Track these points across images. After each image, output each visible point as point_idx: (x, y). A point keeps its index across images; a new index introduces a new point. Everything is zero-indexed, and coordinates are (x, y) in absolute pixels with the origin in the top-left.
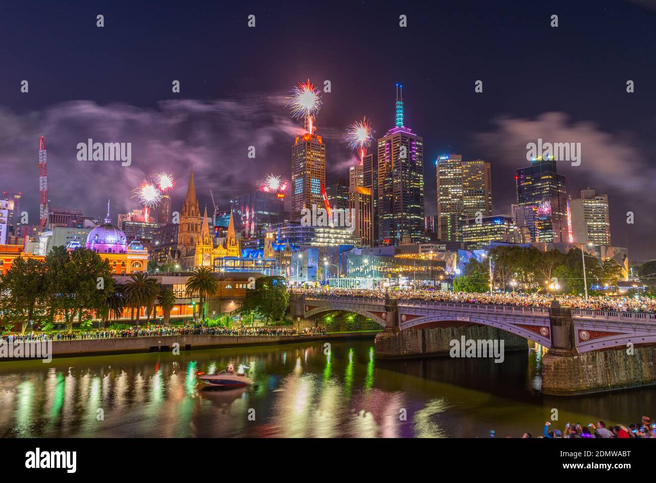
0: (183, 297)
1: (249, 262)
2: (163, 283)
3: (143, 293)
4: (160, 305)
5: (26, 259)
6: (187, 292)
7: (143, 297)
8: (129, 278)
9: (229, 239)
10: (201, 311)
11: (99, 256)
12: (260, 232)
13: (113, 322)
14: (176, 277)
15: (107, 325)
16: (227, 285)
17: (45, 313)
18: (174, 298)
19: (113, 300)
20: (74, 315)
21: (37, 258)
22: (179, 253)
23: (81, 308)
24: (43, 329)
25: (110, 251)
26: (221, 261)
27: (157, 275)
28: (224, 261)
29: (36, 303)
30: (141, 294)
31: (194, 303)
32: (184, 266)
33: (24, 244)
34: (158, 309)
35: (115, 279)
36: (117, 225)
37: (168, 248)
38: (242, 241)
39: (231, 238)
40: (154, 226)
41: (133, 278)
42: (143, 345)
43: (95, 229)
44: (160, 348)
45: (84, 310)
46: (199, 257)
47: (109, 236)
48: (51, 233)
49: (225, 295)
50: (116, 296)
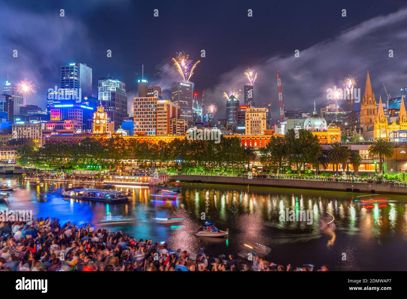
0: (367, 158)
2: (352, 149)
3: (339, 155)
4: (351, 163)
5: (276, 136)
6: (370, 155)
7: (340, 158)
8: (330, 146)
9: (401, 117)
10: (381, 168)
11: (311, 133)
13: (322, 172)
14: (361, 145)
15: (319, 173)
16: (402, 150)
17: (287, 165)
18: (360, 159)
19: (321, 159)
20: (301, 166)
21: (281, 136)
22: (362, 129)
23: (305, 163)
24: (286, 173)
25: (317, 130)
26: (395, 134)
27: (348, 144)
28: (398, 133)
29: (282, 159)
30: (338, 155)
31: (375, 163)
32: (366, 138)
33: (274, 129)
34: (350, 165)
35: (322, 147)
36: (320, 115)
37: (354, 127)
39: (403, 117)
40: (343, 113)
41: (332, 146)
42: (342, 187)
43: (308, 118)
44: (353, 190)
45: (306, 164)
46: (377, 131)
47: (317, 122)
48: (286, 123)
49: (400, 158)
50: (323, 157)
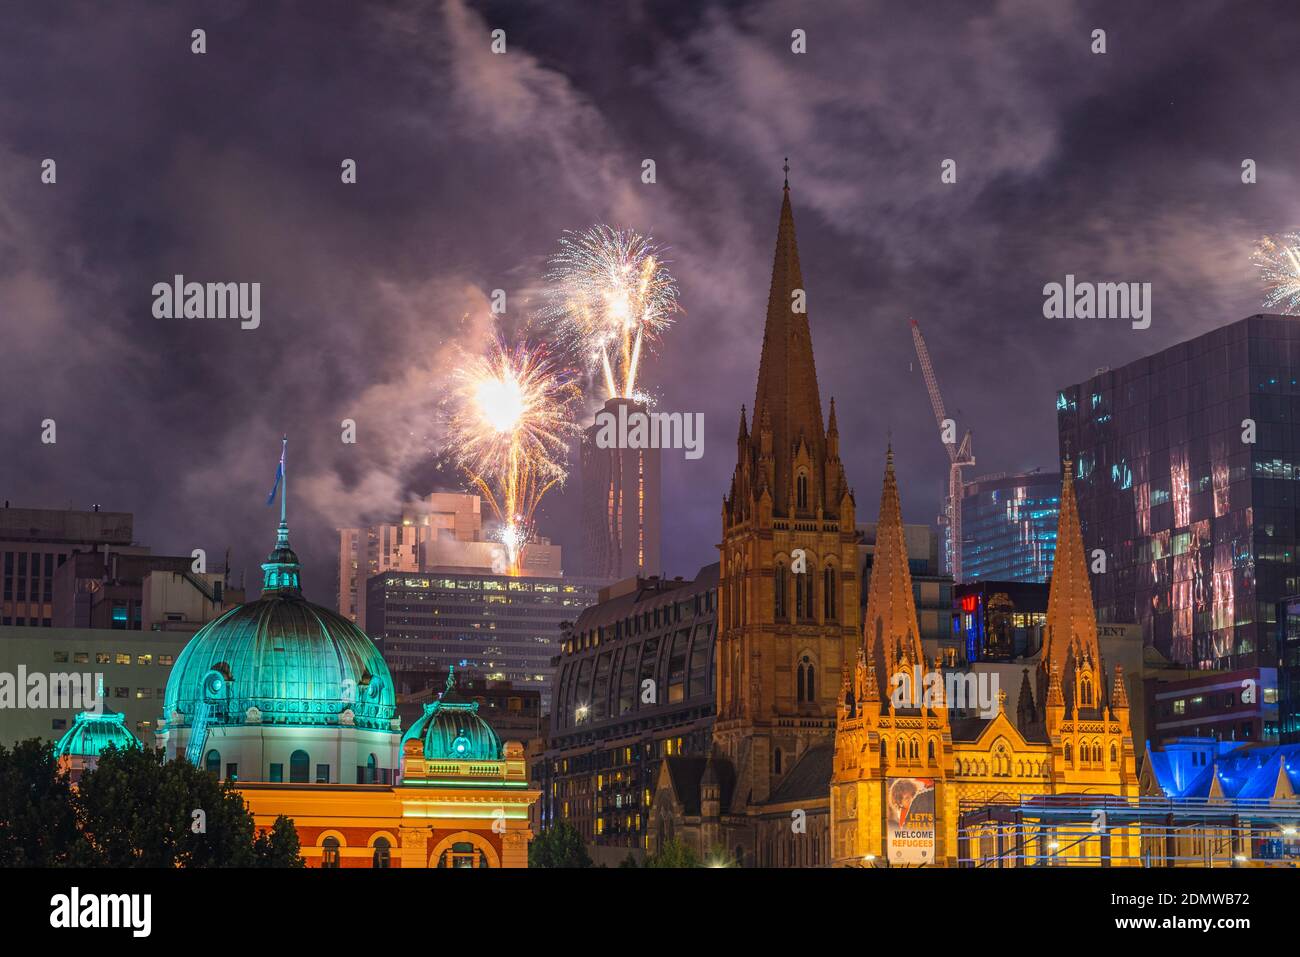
1: (1210, 832)
9: (1056, 668)
11: (237, 802)
12: (1282, 613)
22: (727, 776)
25: (300, 771)
26: (1009, 832)
28: (1030, 829)
36: (335, 600)
37: (658, 744)
38: (1153, 686)
39: (1071, 665)
40: (560, 597)
43: (208, 630)
46: (862, 804)
47: (294, 674)
